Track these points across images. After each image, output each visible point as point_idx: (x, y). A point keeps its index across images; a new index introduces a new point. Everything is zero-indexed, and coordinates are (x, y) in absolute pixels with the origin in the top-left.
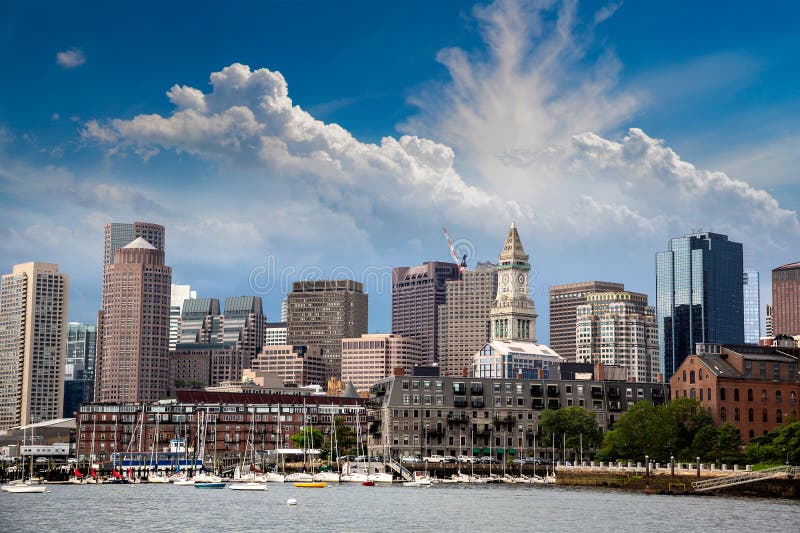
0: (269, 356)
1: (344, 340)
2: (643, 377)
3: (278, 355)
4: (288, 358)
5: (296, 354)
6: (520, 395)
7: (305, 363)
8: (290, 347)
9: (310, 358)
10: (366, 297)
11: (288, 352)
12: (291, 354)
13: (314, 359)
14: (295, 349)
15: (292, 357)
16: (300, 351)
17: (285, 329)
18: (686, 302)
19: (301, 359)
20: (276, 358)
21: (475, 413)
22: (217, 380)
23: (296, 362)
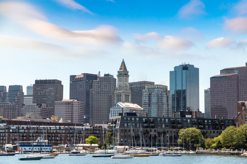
0: (27, 107)
1: (56, 102)
2: (166, 115)
3: (31, 107)
4: (35, 108)
5: (38, 107)
6: (167, 123)
7: (41, 110)
8: (35, 104)
9: (43, 108)
10: (62, 86)
11: (35, 106)
12: (36, 107)
13: (44, 109)
14: (37, 105)
15: (36, 108)
16: (39, 106)
17: (32, 97)
18: (180, 89)
19: (40, 109)
20: (30, 108)
21: (151, 130)
22: (16, 116)
23: (38, 110)
